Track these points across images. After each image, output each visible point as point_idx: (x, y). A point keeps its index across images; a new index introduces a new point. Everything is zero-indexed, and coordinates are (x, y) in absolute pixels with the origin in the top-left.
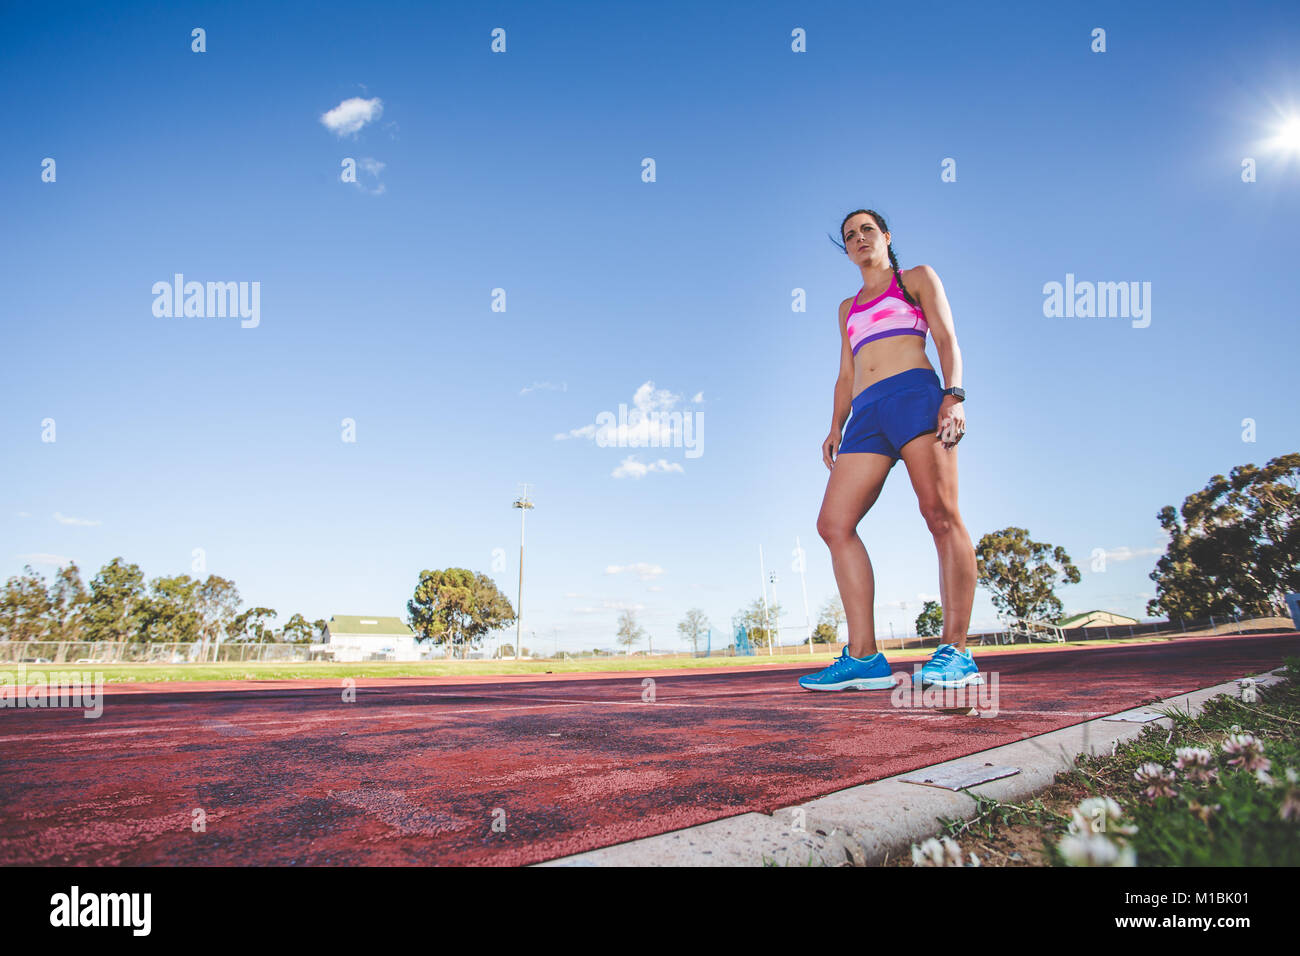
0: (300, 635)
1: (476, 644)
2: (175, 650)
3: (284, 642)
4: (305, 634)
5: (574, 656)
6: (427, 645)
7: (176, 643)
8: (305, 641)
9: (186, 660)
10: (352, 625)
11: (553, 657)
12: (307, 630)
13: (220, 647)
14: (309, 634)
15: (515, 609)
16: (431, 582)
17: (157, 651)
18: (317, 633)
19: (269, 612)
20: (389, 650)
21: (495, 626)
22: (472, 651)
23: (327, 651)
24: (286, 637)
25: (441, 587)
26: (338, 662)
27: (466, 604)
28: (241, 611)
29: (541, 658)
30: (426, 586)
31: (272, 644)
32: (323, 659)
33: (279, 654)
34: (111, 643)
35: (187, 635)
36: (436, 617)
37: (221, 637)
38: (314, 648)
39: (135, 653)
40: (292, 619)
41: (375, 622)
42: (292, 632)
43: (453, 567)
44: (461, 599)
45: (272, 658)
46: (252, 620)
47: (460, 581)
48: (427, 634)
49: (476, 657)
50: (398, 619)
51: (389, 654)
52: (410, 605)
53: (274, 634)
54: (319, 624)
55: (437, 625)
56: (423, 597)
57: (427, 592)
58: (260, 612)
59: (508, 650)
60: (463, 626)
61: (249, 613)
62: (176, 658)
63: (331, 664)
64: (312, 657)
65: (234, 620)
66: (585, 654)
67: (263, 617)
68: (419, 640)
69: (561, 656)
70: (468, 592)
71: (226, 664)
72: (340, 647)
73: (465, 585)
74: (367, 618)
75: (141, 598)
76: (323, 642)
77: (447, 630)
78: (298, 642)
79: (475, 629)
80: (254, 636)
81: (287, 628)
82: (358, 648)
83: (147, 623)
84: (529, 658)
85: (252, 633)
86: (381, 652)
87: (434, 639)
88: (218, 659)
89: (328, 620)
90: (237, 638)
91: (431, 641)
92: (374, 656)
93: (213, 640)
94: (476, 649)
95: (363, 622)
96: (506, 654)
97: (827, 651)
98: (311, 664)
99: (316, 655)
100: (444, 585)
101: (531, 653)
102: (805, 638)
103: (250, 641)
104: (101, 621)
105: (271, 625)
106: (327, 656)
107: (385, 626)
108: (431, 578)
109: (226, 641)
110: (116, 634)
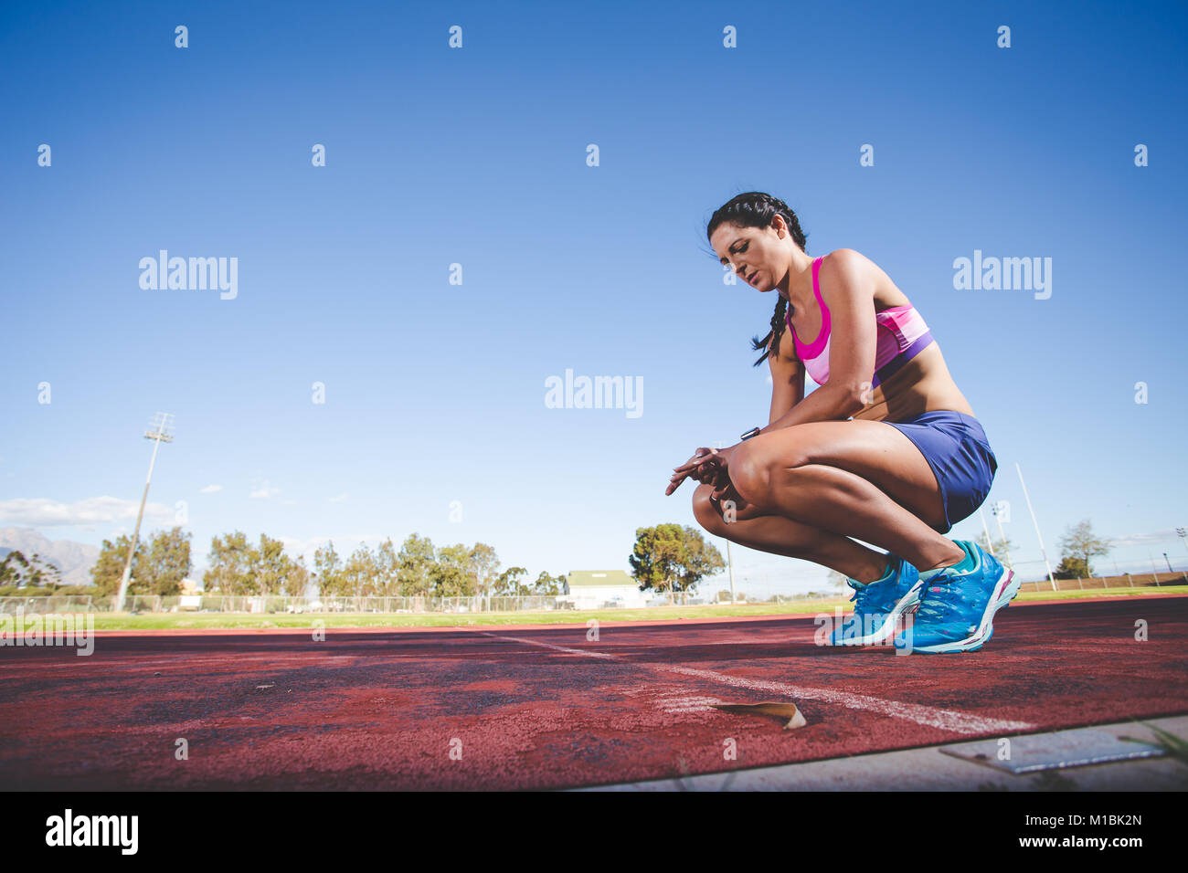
0: (548, 588)
1: (692, 592)
2: (458, 604)
3: (537, 594)
4: (552, 587)
5: (788, 599)
6: (650, 594)
7: (459, 597)
8: (553, 594)
9: (470, 610)
10: (587, 579)
11: (769, 601)
12: (552, 584)
13: (491, 599)
14: (555, 587)
15: (725, 557)
16: (647, 539)
17: (446, 603)
18: (560, 586)
19: (522, 571)
20: (618, 599)
21: (708, 573)
22: (689, 597)
23: (568, 601)
24: (538, 591)
25: (656, 542)
26: (578, 610)
27: (680, 555)
28: (502, 570)
29: (756, 602)
30: (643, 542)
31: (528, 597)
32: (565, 608)
33: (535, 604)
34: (417, 597)
35: (466, 591)
36: (655, 569)
37: (492, 592)
38: (559, 599)
39: (435, 605)
40: (541, 576)
41: (604, 575)
42: (542, 586)
43: (663, 523)
44: (675, 551)
45: (530, 608)
46: (511, 578)
47: (672, 535)
48: (648, 584)
49: (695, 602)
50: (623, 572)
51: (618, 602)
52: (632, 561)
53: (529, 588)
54: (562, 579)
55: (657, 575)
56: (641, 551)
57: (644, 547)
58: (517, 570)
59: (725, 596)
60: (679, 575)
61: (509, 572)
62: (462, 609)
63: (572, 612)
64: (558, 606)
65: (498, 578)
66: (799, 597)
67: (518, 575)
68: (642, 589)
69: (774, 599)
70: (679, 544)
71: (498, 613)
72: (579, 597)
73: (677, 538)
74: (597, 572)
75: (432, 563)
76: (565, 593)
77: (666, 579)
78: (548, 594)
79: (691, 578)
80: (515, 591)
81: (539, 583)
82: (594, 598)
83: (439, 582)
84: (744, 602)
85: (512, 588)
86: (612, 601)
87: (655, 588)
88: (491, 609)
89: (566, 574)
90: (503, 592)
91: (653, 590)
92: (607, 604)
93: (486, 594)
94: (692, 595)
95: (595, 576)
96: (723, 599)
97: (1078, 588)
98: (557, 612)
99: (560, 604)
100: (658, 539)
101: (746, 598)
102: (1045, 574)
103: (512, 594)
104: (408, 581)
105: (525, 580)
106: (569, 605)
107: (612, 579)
108: (645, 535)
109: (495, 595)
110: (418, 591)
